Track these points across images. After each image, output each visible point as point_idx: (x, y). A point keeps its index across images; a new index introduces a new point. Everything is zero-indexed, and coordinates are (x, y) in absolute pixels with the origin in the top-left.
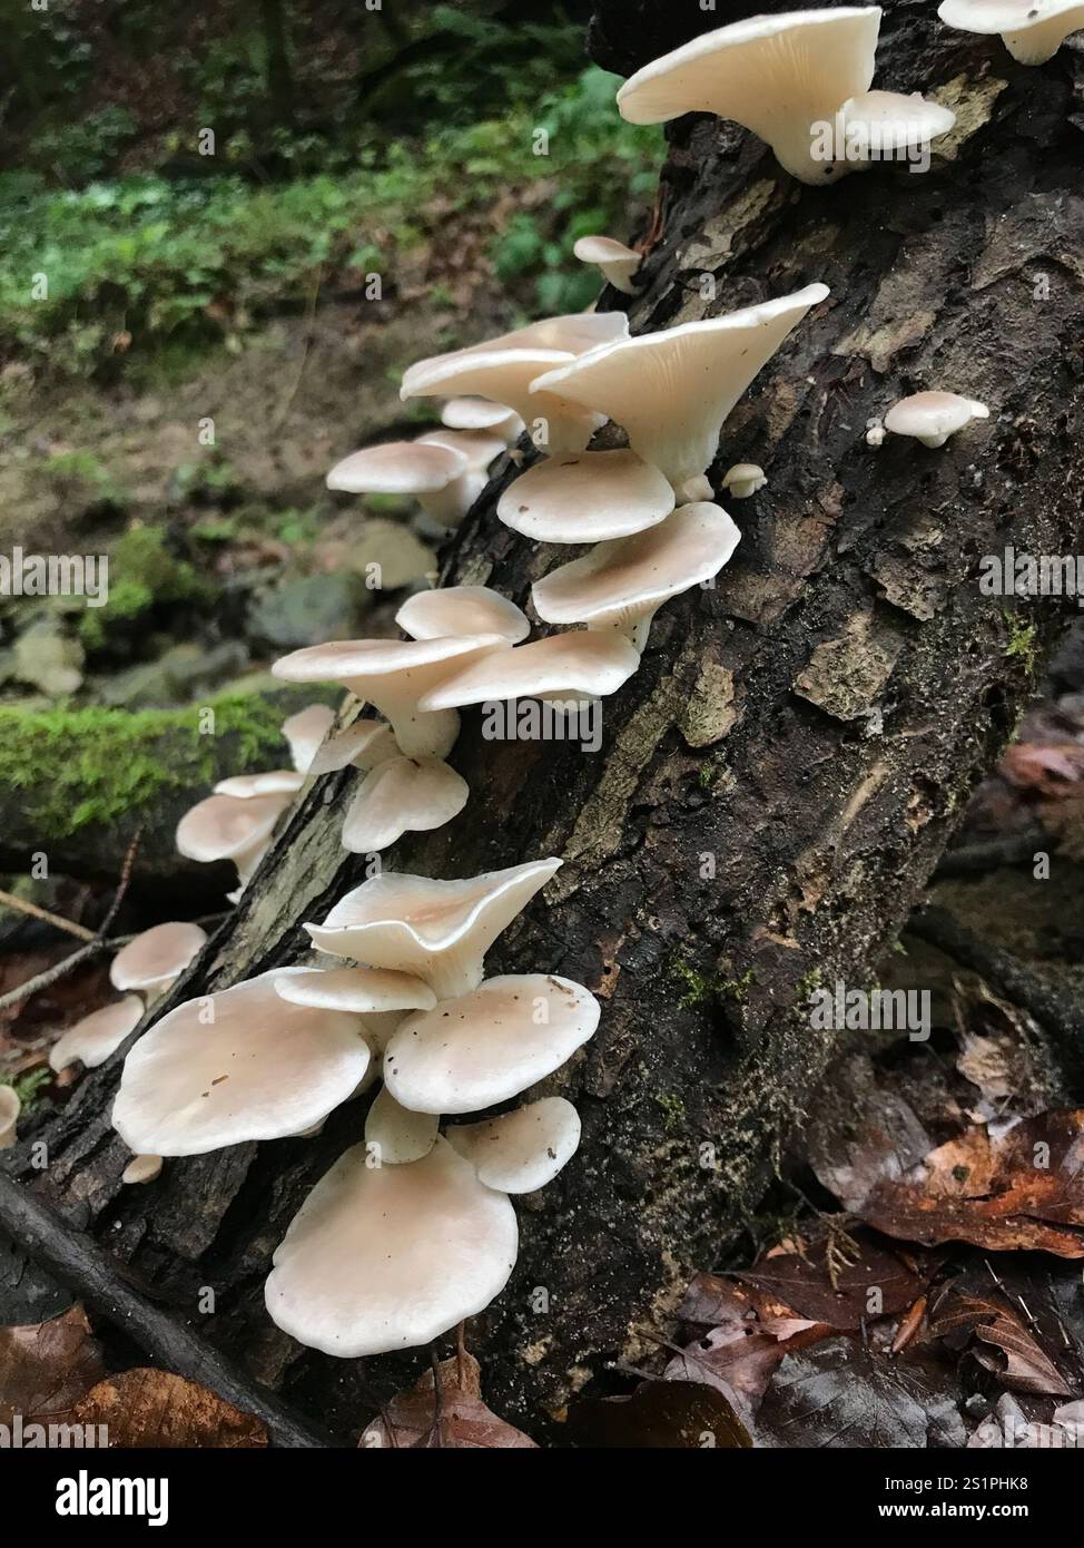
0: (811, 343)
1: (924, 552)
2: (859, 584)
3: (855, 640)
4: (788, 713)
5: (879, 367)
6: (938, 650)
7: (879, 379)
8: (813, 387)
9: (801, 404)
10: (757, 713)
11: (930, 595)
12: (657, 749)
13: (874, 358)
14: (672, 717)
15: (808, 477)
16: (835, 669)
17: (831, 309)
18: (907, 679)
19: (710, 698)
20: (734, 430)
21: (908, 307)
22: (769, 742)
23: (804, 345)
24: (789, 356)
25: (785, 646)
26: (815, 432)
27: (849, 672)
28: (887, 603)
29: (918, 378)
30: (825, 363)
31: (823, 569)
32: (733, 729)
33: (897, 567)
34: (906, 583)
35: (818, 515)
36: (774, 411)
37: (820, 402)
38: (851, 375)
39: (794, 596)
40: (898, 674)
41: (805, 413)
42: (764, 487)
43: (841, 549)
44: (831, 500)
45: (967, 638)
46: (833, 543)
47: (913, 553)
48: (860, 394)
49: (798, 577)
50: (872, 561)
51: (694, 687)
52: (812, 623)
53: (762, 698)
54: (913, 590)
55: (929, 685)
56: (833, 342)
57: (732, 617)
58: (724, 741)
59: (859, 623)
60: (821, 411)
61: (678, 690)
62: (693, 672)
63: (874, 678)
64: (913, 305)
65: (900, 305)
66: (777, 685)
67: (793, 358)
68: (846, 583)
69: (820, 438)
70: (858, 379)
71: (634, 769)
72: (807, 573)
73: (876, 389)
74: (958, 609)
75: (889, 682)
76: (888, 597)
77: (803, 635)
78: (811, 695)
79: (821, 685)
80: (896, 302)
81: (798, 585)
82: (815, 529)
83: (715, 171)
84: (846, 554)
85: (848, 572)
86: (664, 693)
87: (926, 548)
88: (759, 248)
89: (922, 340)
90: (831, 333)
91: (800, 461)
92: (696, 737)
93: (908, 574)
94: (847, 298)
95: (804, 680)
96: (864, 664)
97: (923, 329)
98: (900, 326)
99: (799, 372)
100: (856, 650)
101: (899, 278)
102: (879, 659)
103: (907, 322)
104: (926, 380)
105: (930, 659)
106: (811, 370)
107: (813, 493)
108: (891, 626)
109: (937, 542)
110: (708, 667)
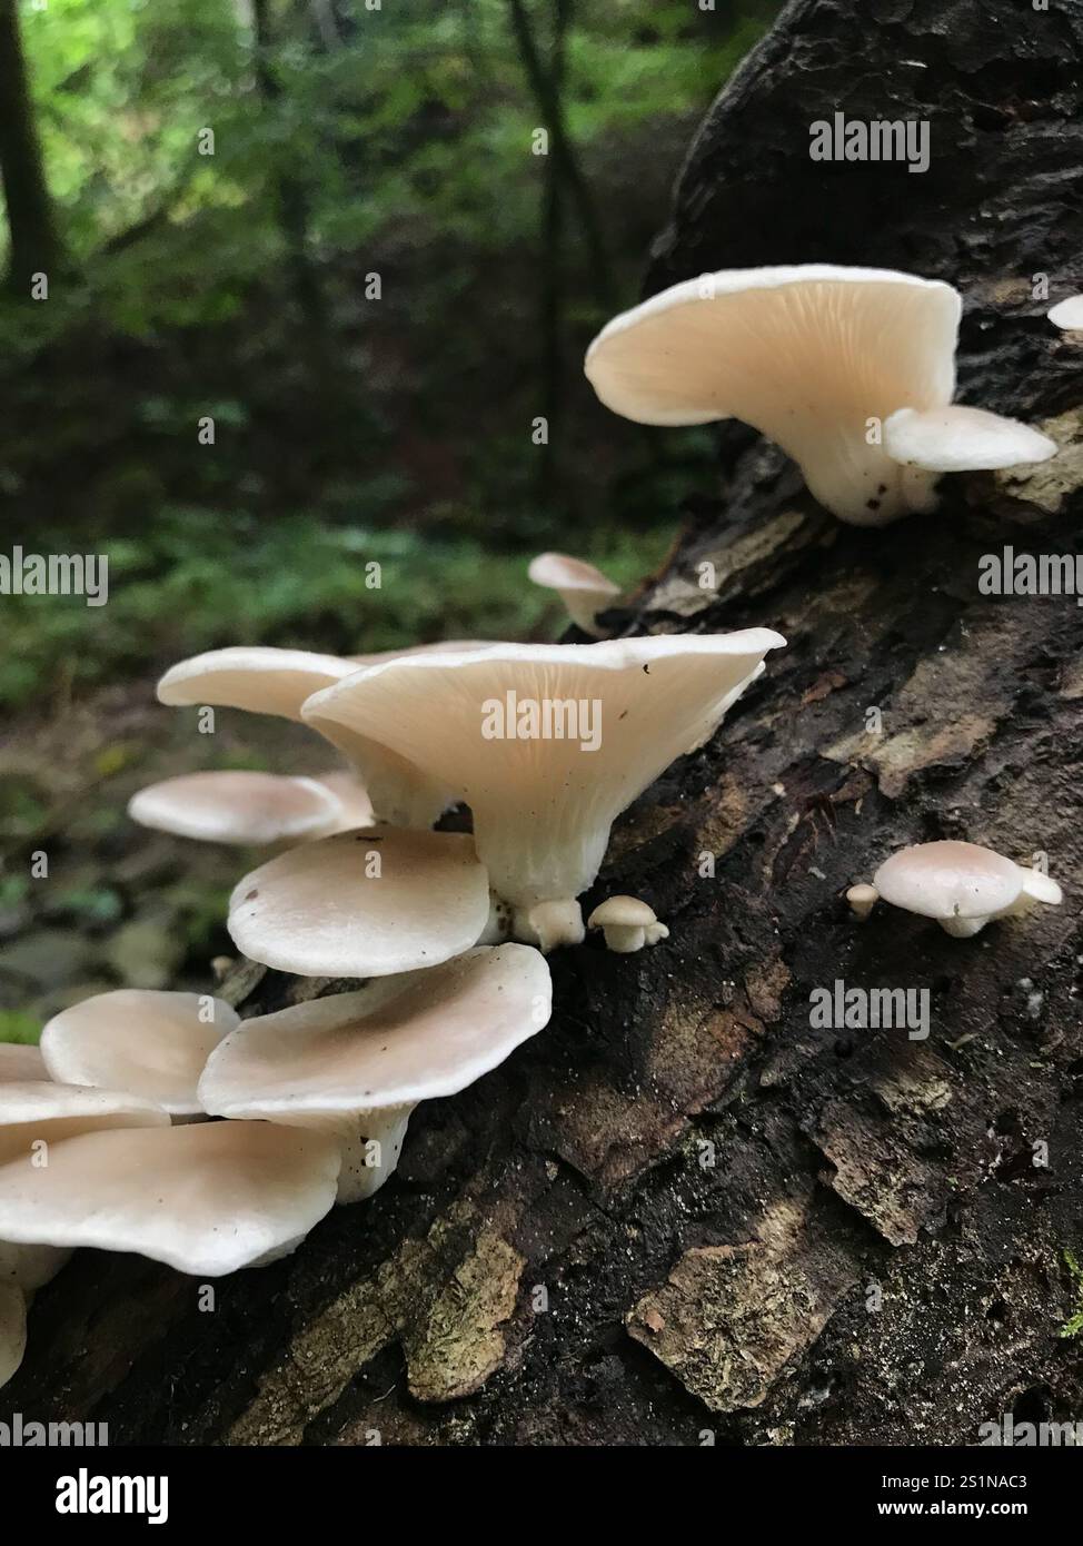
0: (795, 734)
1: (914, 1116)
2: (789, 1147)
3: (761, 1255)
4: (611, 1368)
5: (889, 789)
6: (926, 1302)
7: (889, 808)
8: (778, 799)
9: (753, 821)
10: (555, 1353)
11: (915, 1198)
12: (356, 1380)
13: (885, 773)
14: (400, 1322)
15: (736, 941)
16: (714, 1301)
17: (835, 690)
18: (856, 1349)
19: (473, 1304)
20: (641, 841)
21: (952, 705)
22: (564, 1416)
23: (783, 736)
24: (754, 748)
25: (635, 1233)
26: (768, 870)
27: (738, 1314)
28: (834, 1197)
29: (952, 817)
30: (810, 768)
31: (728, 1108)
32: (491, 1380)
33: (862, 1132)
34: (873, 1167)
35: (740, 1010)
36: (711, 824)
37: (785, 826)
38: (845, 793)
39: (665, 1145)
40: (836, 1336)
41: (755, 837)
42: (661, 941)
43: (768, 1079)
44: (765, 989)
45: (986, 1290)
46: (756, 1065)
47: (892, 1115)
48: (854, 825)
49: (681, 1113)
50: (818, 1112)
51: (450, 1274)
52: (691, 1203)
53: (571, 1325)
54: (884, 1181)
55: (902, 1366)
56: (829, 740)
57: (557, 1159)
58: (473, 1399)
59: (779, 1222)
60: (784, 840)
61: (425, 1272)
62: (461, 1245)
63: (783, 1335)
64: (962, 705)
65: (941, 701)
66: (606, 1307)
67: (761, 752)
68: (766, 1142)
69: (774, 882)
70: (853, 801)
71: (303, 1411)
72: (696, 1109)
73: (880, 822)
74: (971, 1234)
75: (815, 1350)
76: (837, 1186)
77: (671, 1222)
78: (658, 1344)
79: (680, 1327)
80: (934, 695)
81: (677, 1128)
82: (728, 1033)
83: (747, 504)
84: (772, 1091)
85: (774, 1124)
86: (401, 1270)
87: (918, 1111)
88: (759, 595)
89: (967, 759)
90: (829, 725)
91: (730, 914)
92: (426, 1378)
93: (879, 1150)
94: (863, 679)
95: (651, 1312)
96: (771, 1305)
97: (971, 744)
98: (936, 732)
99: (764, 774)
100: (759, 1273)
101: (948, 661)
102: (800, 1299)
103: (947, 728)
104: (965, 823)
105: (907, 1319)
106: (782, 776)
107: (738, 970)
108: (839, 1240)
109: (941, 1104)
110: (491, 1243)
